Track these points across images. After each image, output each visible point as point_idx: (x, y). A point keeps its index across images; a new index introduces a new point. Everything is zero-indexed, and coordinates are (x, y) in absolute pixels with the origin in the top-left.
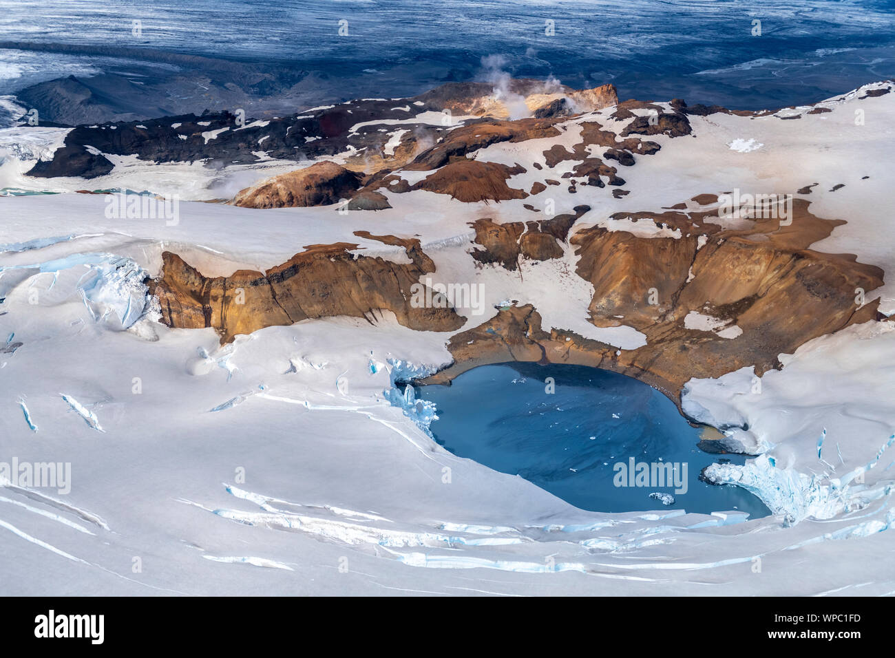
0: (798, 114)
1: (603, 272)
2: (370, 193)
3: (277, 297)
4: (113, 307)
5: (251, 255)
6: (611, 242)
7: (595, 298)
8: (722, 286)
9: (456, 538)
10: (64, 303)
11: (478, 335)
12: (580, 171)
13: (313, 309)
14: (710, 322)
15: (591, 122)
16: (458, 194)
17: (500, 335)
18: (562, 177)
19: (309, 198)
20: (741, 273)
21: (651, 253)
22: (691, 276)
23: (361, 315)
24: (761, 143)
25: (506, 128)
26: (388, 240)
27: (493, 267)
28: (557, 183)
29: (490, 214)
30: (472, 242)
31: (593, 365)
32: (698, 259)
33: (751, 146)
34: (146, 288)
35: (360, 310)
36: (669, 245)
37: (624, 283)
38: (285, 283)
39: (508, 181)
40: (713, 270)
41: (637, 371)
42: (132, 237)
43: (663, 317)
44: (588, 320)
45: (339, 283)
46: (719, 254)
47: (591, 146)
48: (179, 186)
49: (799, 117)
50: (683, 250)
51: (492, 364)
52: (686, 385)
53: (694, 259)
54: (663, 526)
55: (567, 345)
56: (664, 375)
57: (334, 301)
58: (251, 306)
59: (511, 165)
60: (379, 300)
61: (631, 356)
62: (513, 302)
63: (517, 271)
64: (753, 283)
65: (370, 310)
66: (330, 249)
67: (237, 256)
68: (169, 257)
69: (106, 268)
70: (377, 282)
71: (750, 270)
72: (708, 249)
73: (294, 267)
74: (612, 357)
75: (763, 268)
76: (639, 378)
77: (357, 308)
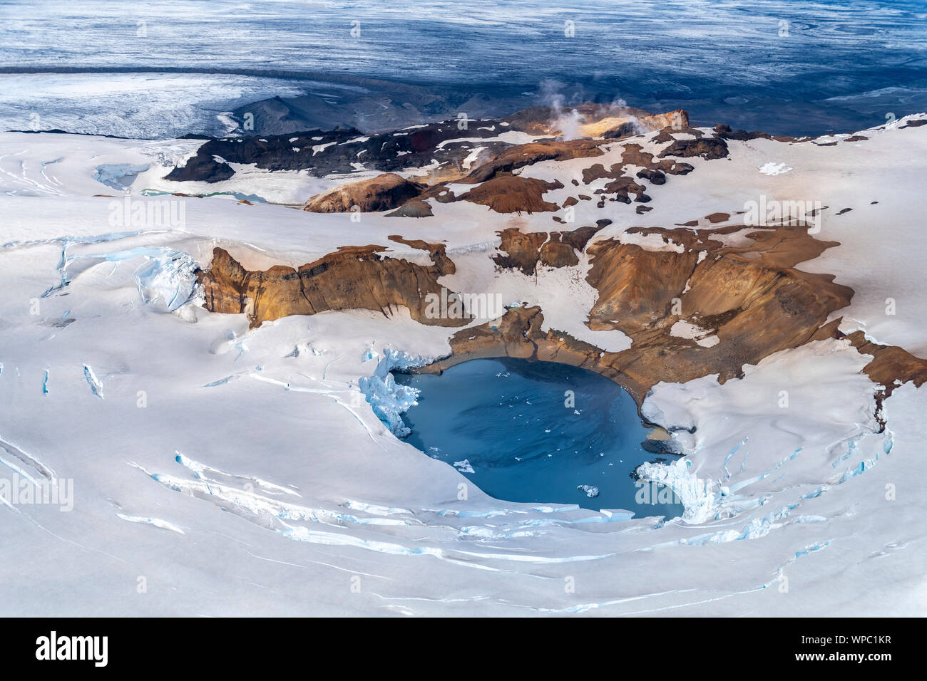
0: (835, 141)
1: (609, 280)
2: (419, 202)
3: (305, 290)
4: (161, 292)
5: (288, 253)
6: (621, 254)
7: (598, 304)
8: (713, 298)
9: (349, 516)
10: (121, 287)
11: (481, 331)
12: (610, 188)
13: (335, 302)
14: (694, 331)
15: (634, 144)
16: (495, 206)
17: (501, 333)
18: (595, 193)
19: (368, 205)
20: (731, 286)
21: (654, 265)
22: (688, 288)
23: (379, 309)
24: (790, 167)
25: (554, 147)
26: (416, 244)
27: (512, 271)
28: (588, 198)
29: (518, 224)
30: (496, 249)
31: (576, 364)
32: (696, 273)
33: (780, 170)
34: (195, 277)
35: (379, 304)
36: (671, 258)
37: (624, 291)
38: (314, 278)
39: (544, 196)
40: (707, 284)
41: (614, 371)
42: (191, 234)
43: (653, 323)
44: (585, 323)
45: (363, 281)
46: (716, 268)
47: (628, 166)
48: (282, 190)
49: (835, 144)
50: (684, 263)
51: (486, 359)
52: (653, 388)
53: (693, 272)
54: (546, 520)
55: (559, 345)
56: (636, 377)
57: (356, 295)
58: (280, 297)
59: (551, 181)
60: (397, 296)
61: (612, 358)
62: (524, 303)
63: (534, 275)
64: (740, 297)
65: (388, 305)
66: (359, 250)
67: (276, 253)
68: (219, 253)
69: (163, 259)
70: (398, 280)
71: (739, 285)
72: (705, 265)
73: (323, 265)
74: (595, 358)
75: (750, 283)
76: (613, 379)
77: (377, 302)
